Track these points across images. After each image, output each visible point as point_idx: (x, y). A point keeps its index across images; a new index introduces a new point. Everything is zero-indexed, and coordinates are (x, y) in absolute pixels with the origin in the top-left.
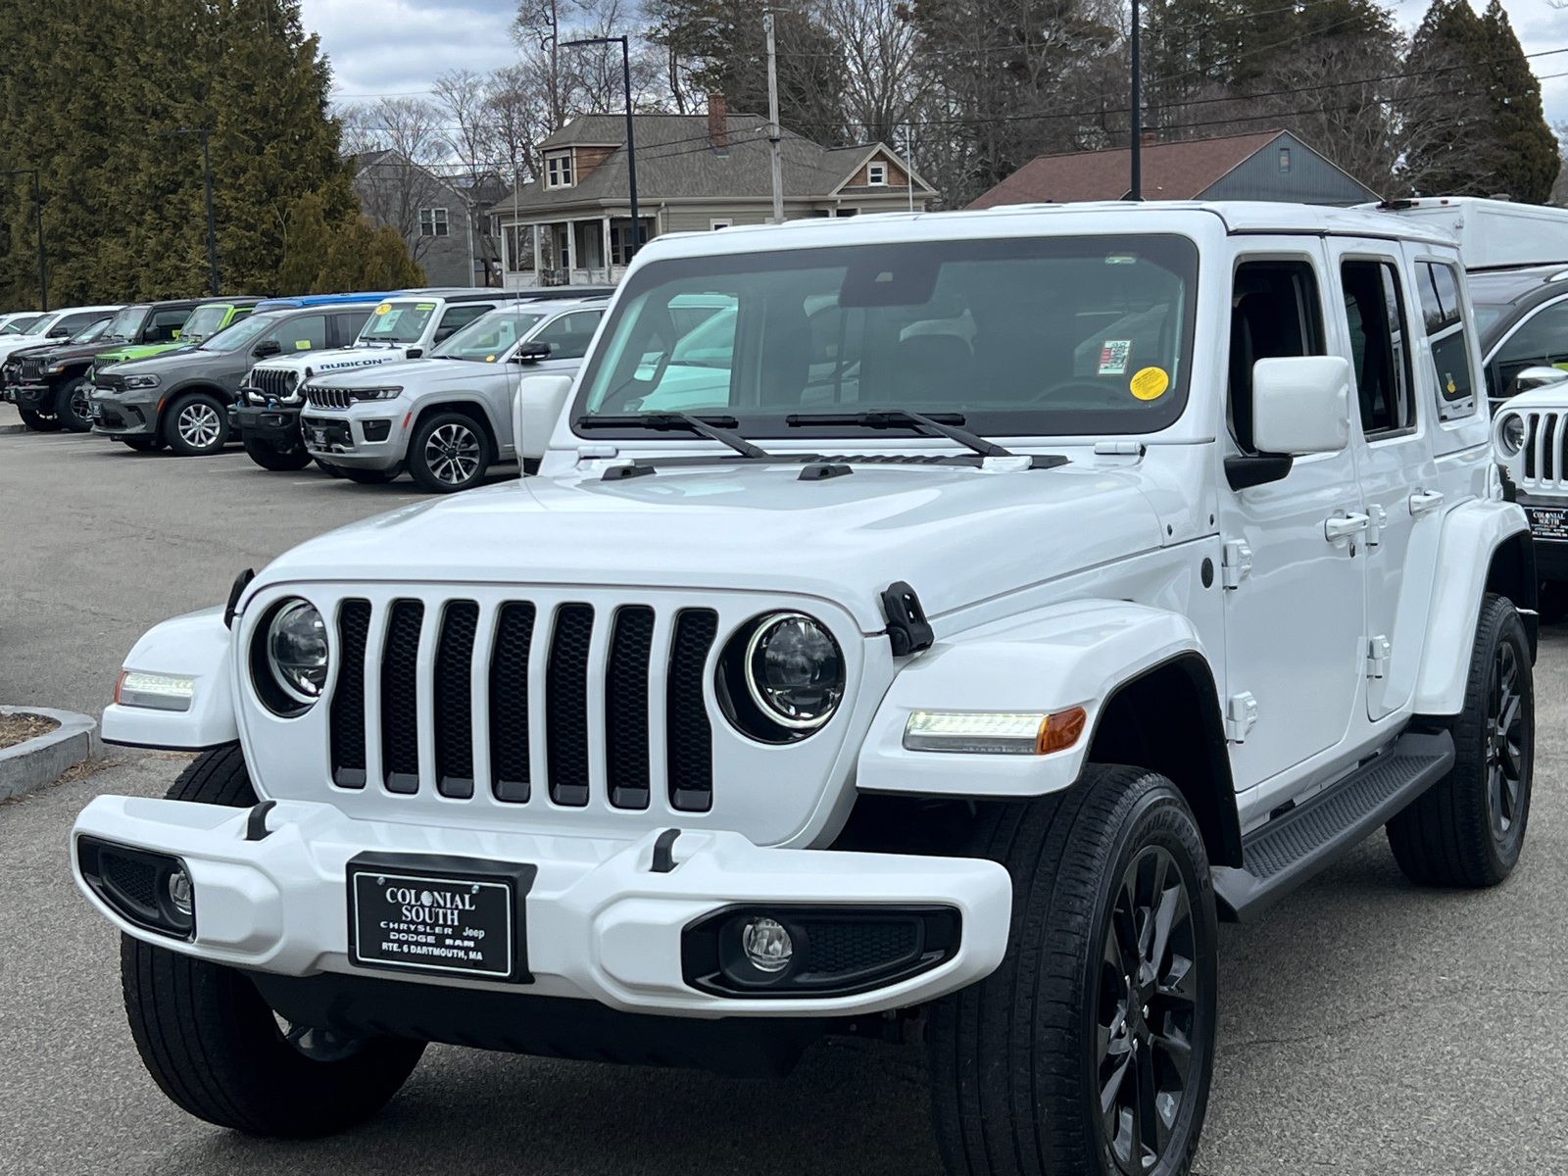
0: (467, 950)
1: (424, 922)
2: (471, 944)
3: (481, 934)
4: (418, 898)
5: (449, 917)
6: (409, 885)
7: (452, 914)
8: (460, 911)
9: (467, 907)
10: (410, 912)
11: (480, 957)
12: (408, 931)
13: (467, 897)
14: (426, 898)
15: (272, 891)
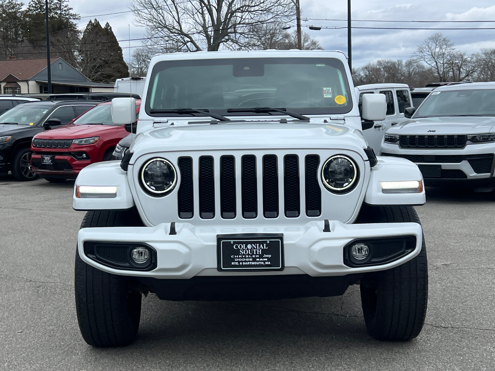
0: (264, 262)
1: (248, 254)
2: (266, 259)
3: (270, 256)
4: (246, 247)
5: (258, 251)
6: (243, 243)
7: (259, 251)
8: (262, 249)
9: (265, 248)
10: (243, 251)
11: (269, 263)
12: (242, 258)
13: (265, 245)
14: (249, 246)
15: (187, 250)
